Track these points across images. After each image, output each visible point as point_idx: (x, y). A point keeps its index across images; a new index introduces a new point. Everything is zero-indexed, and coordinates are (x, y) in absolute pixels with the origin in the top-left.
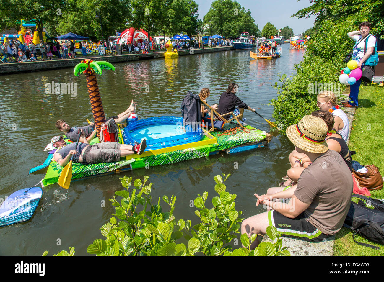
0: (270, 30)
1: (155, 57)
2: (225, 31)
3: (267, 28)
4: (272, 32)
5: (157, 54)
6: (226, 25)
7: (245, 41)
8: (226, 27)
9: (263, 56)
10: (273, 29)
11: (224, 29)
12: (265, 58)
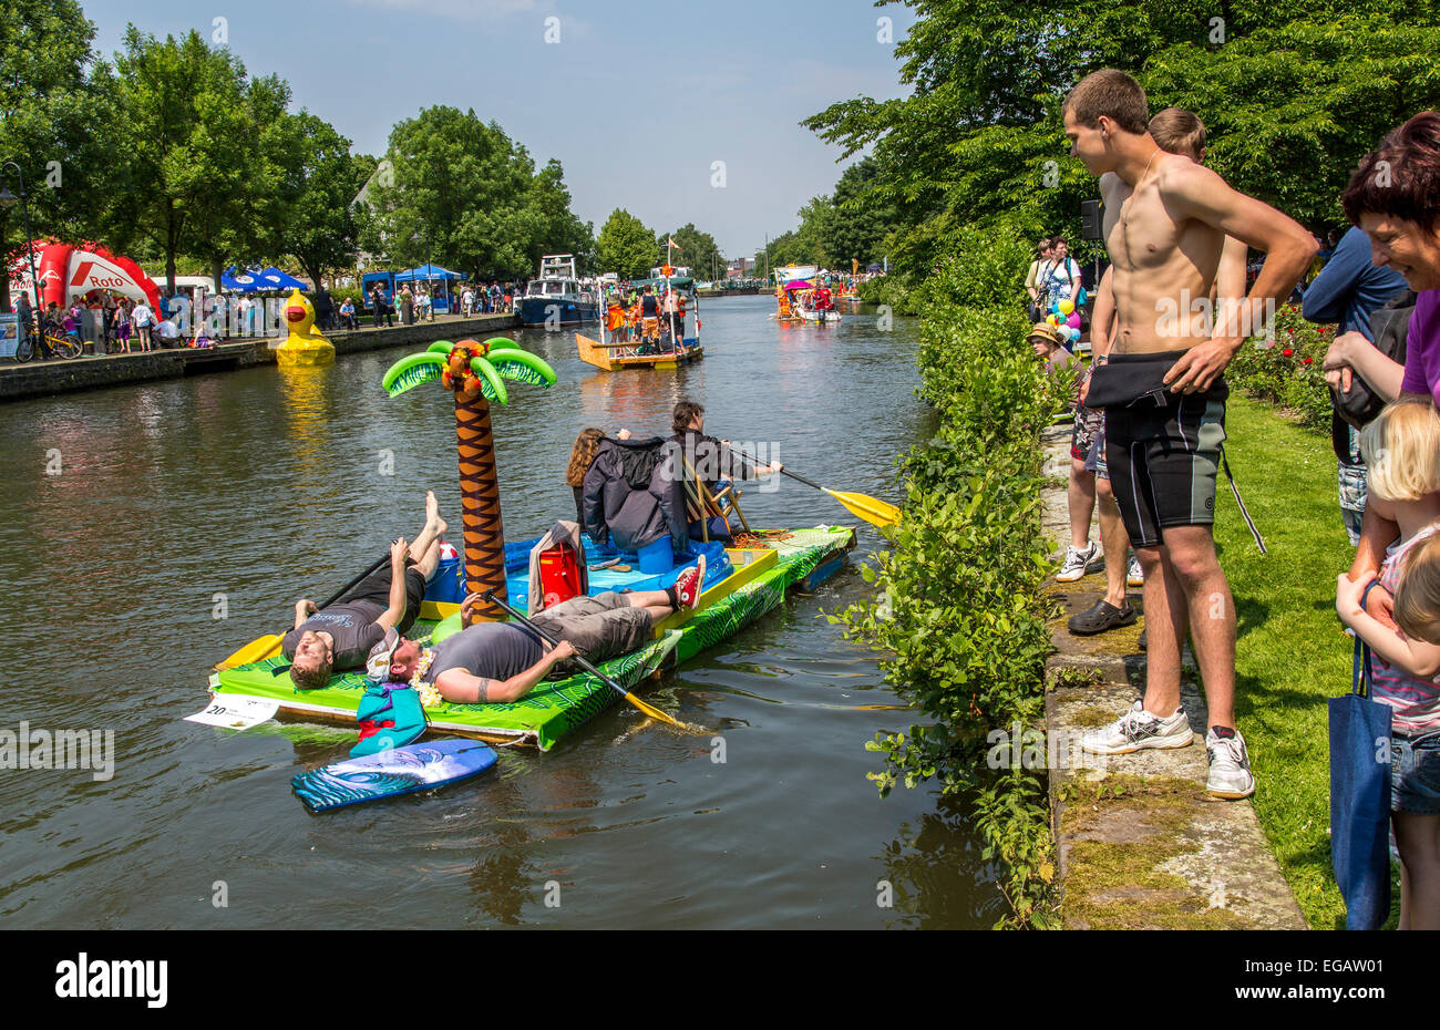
0: (631, 241)
1: (242, 360)
2: (467, 248)
3: (617, 234)
4: (640, 252)
5: (250, 346)
6: (471, 224)
7: (567, 291)
8: (470, 230)
9: (635, 358)
10: (643, 238)
11: (463, 240)
12: (647, 366)
